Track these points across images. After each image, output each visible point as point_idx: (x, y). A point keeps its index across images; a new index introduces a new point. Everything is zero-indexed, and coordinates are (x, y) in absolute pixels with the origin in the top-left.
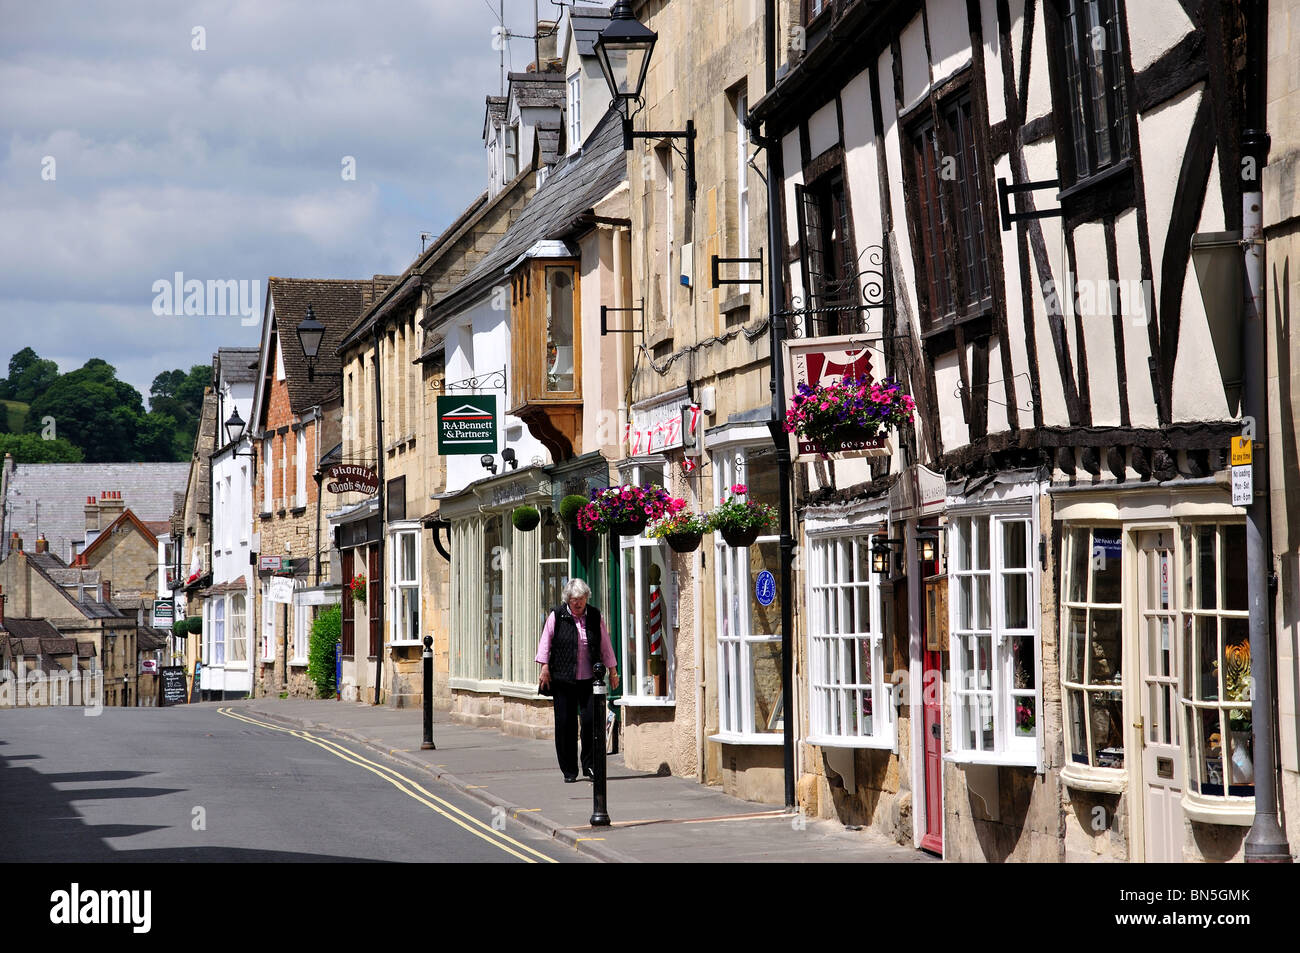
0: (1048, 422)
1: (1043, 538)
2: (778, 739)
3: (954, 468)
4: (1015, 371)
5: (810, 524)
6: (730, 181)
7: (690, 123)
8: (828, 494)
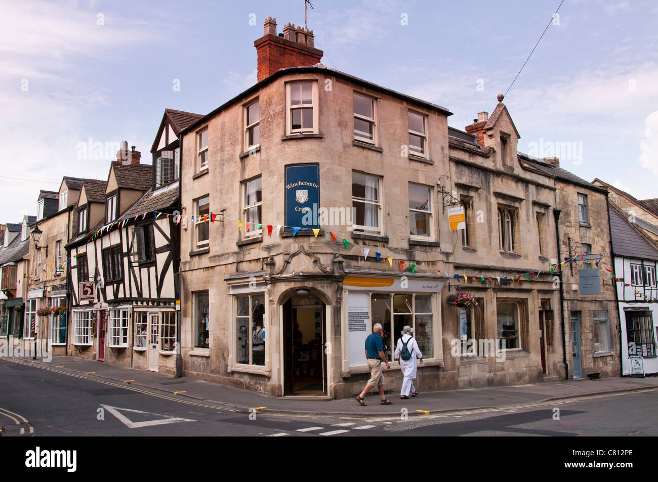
0: (133, 296)
1: (130, 313)
2: (65, 344)
3: (110, 302)
4: (126, 289)
5: (73, 310)
6: (56, 255)
7: (47, 246)
8: (78, 305)
